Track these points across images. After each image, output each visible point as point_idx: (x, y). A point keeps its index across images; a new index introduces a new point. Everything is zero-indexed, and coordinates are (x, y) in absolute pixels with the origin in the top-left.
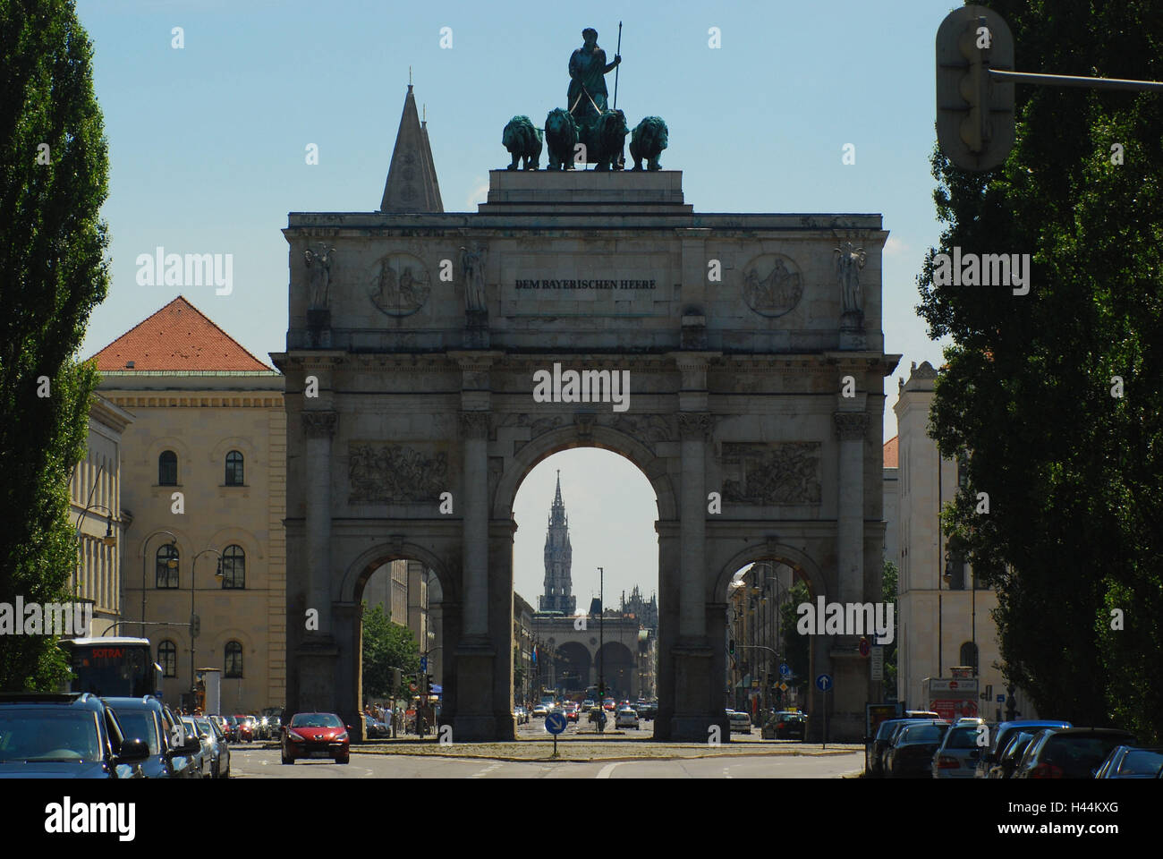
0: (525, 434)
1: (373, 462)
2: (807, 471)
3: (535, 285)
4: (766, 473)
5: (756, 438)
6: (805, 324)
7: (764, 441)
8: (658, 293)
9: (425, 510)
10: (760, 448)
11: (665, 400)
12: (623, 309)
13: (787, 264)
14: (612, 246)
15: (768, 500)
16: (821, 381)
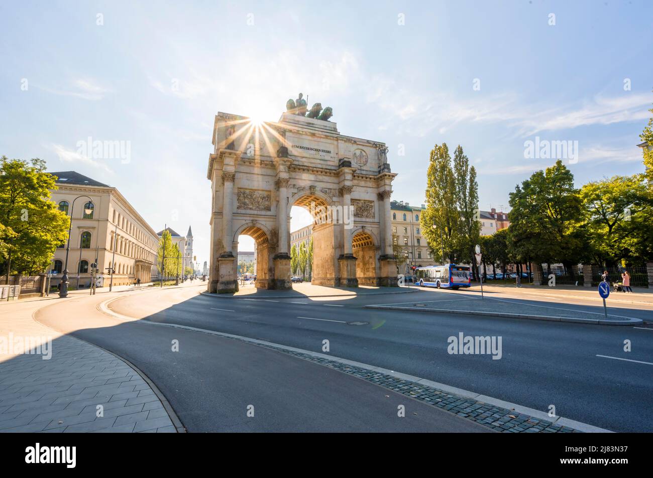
0: (295, 191)
1: (245, 195)
2: (371, 209)
3: (298, 147)
4: (361, 208)
5: (358, 199)
6: (369, 169)
7: (361, 199)
8: (332, 155)
9: (263, 213)
10: (358, 202)
11: (335, 185)
12: (323, 158)
13: (363, 152)
14: (319, 139)
15: (362, 216)
16: (373, 184)
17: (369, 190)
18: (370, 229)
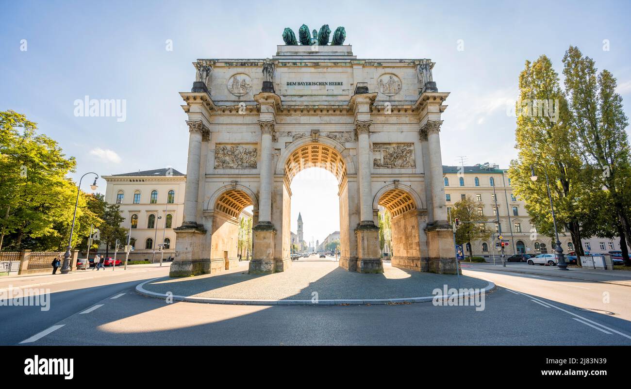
0: (290, 139)
1: (226, 152)
2: (408, 155)
3: (295, 84)
4: (391, 155)
5: (387, 141)
6: (404, 99)
7: (390, 142)
8: (344, 87)
9: (247, 171)
10: (388, 146)
11: (349, 126)
12: (330, 93)
13: (394, 77)
14: (325, 70)
15: (393, 166)
16: (412, 119)
17: (405, 127)
18: (409, 184)
